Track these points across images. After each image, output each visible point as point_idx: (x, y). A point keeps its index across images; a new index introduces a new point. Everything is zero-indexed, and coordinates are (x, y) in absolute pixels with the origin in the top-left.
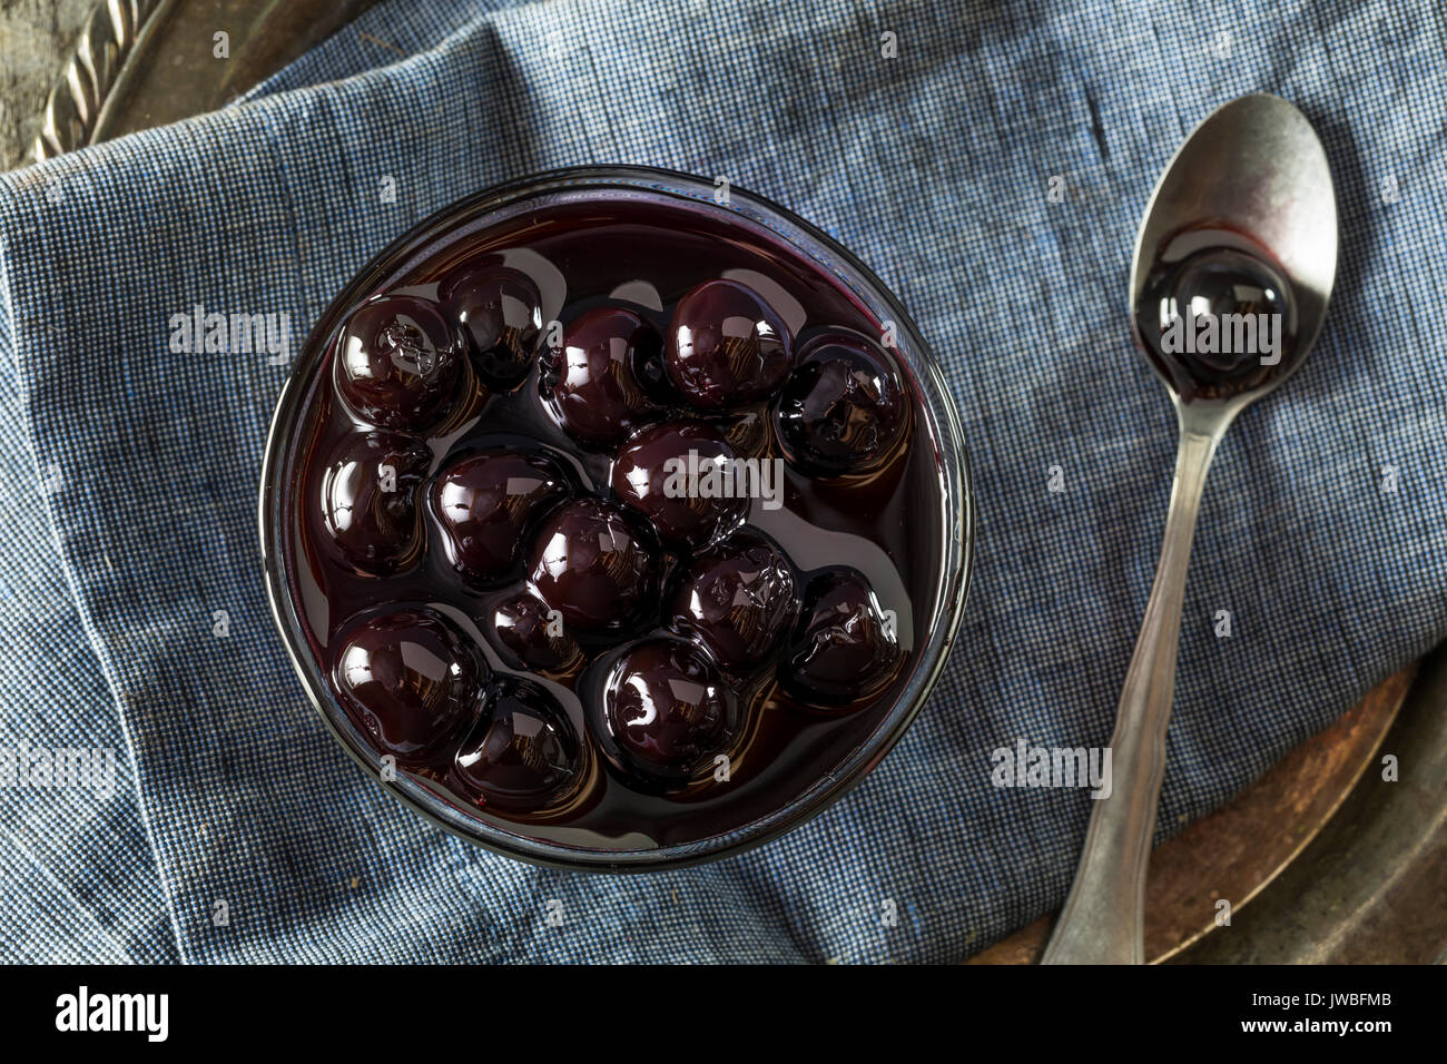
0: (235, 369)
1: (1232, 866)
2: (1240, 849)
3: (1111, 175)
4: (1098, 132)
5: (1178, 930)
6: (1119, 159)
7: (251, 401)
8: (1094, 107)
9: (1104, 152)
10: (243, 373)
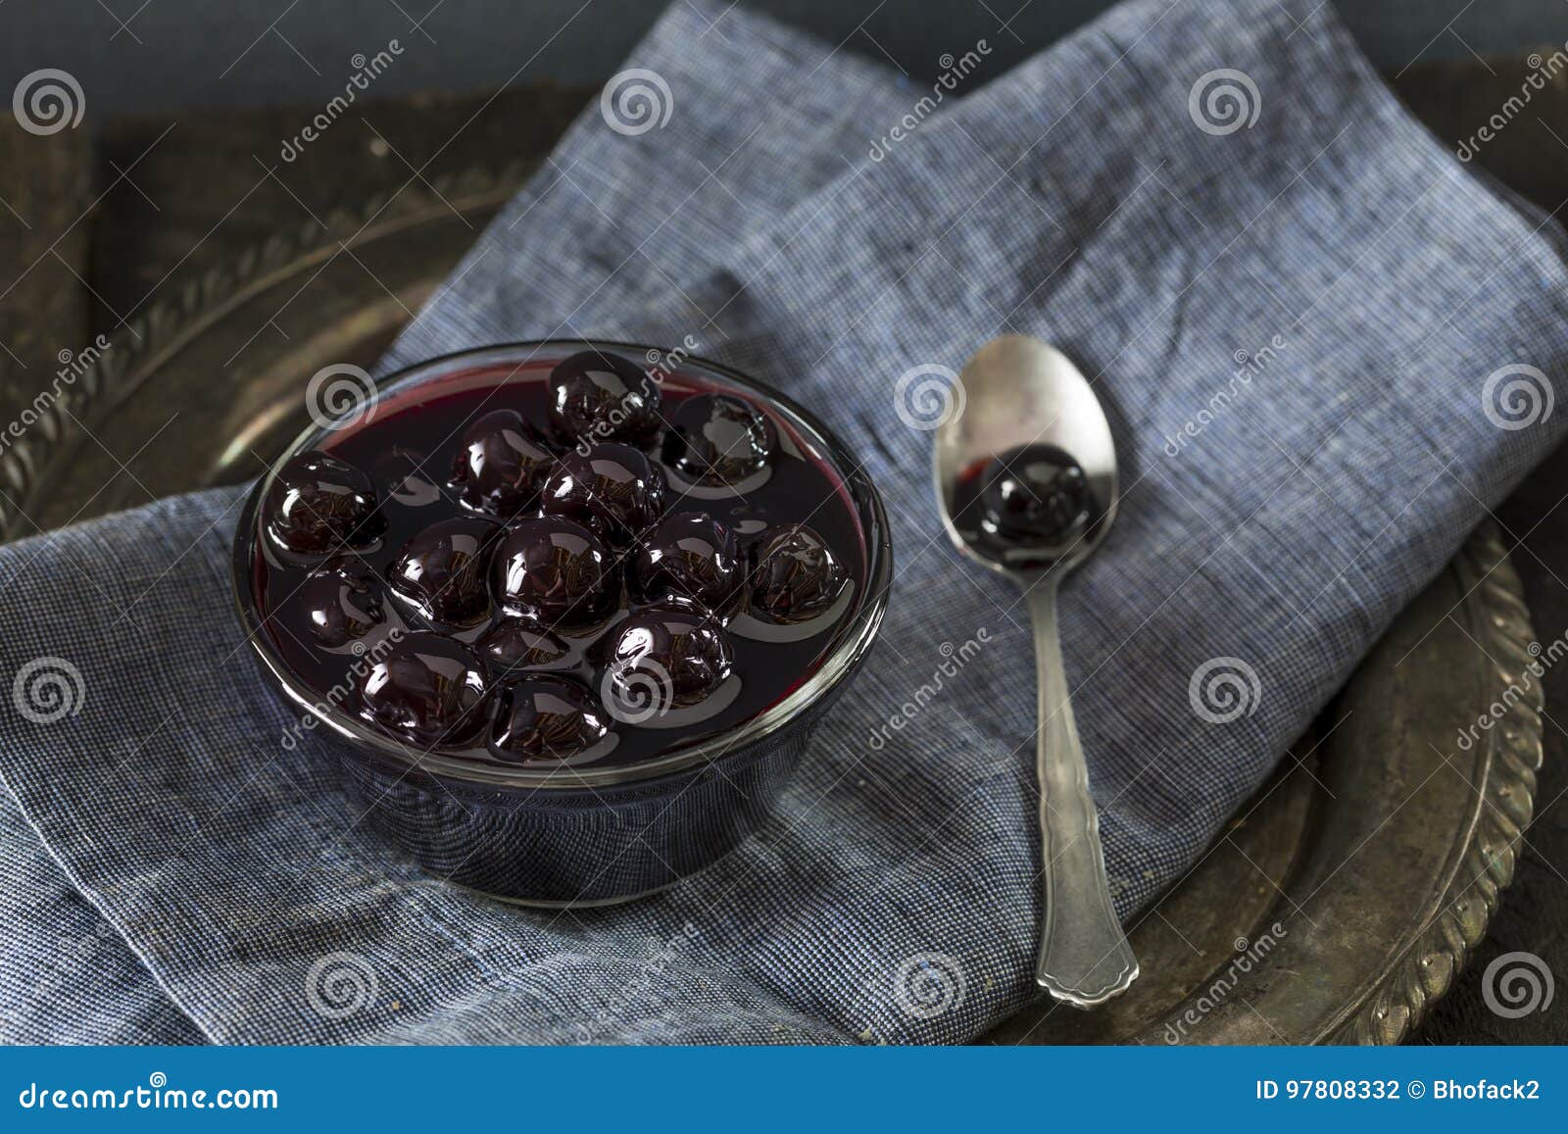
0: (165, 699)
1: (1211, 929)
2: (1212, 916)
3: (904, 474)
4: (881, 448)
5: (1180, 985)
6: (907, 461)
7: (186, 724)
8: (870, 429)
9: (891, 459)
10: (173, 703)
